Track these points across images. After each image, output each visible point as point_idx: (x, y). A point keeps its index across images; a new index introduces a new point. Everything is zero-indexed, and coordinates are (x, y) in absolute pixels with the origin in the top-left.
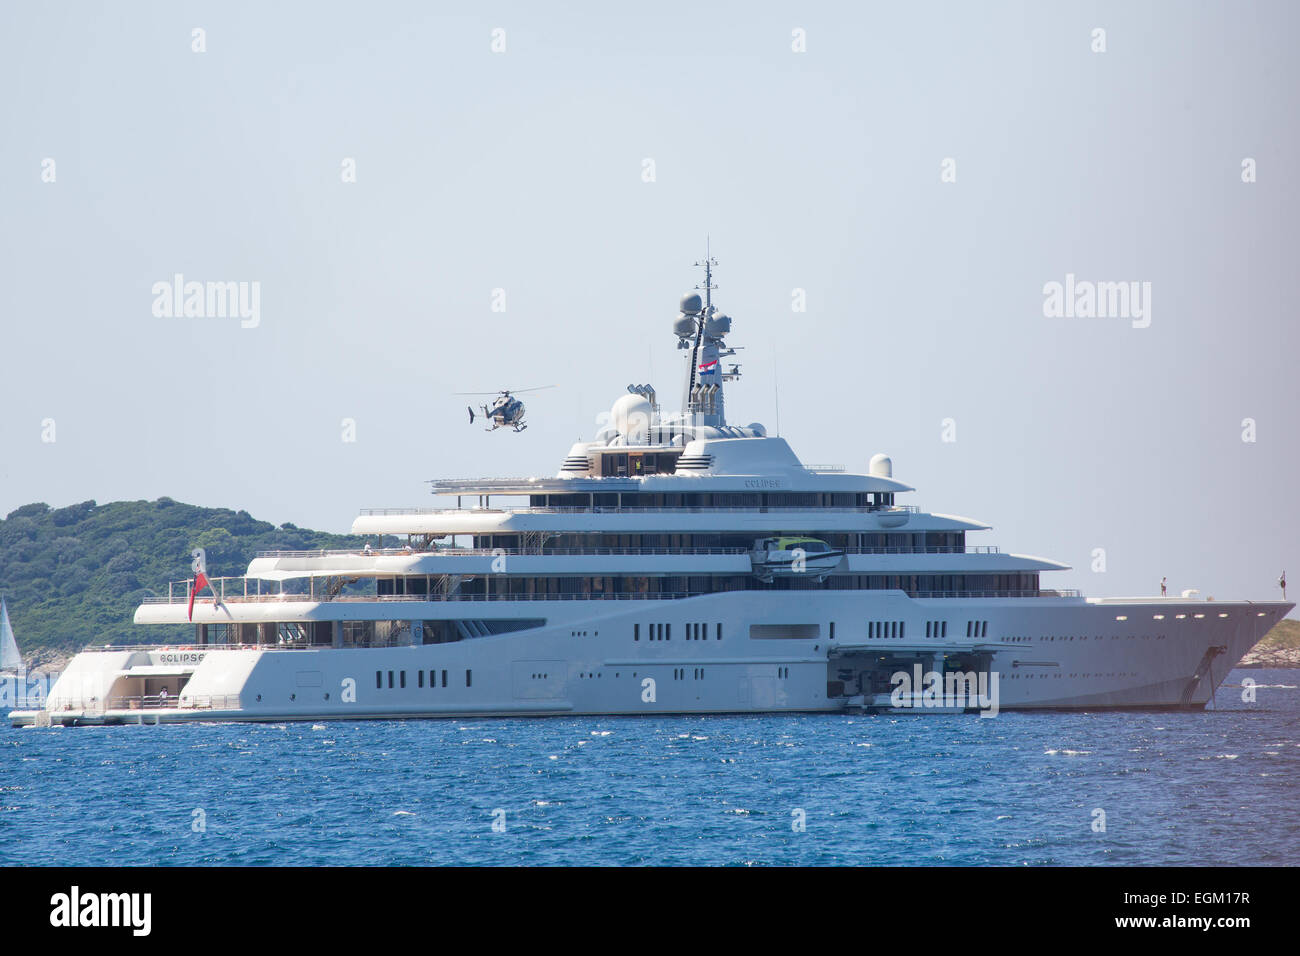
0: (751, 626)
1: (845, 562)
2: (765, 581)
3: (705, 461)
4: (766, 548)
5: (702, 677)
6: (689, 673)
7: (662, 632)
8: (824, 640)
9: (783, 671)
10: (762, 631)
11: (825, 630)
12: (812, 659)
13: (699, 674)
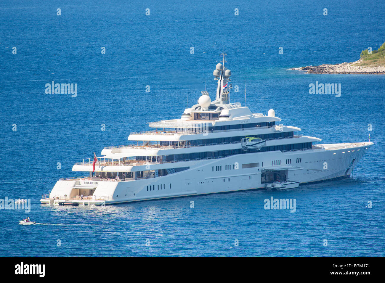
0: (242, 165)
1: (265, 144)
2: (245, 151)
3: (228, 116)
4: (245, 141)
5: (230, 181)
6: (226, 179)
7: (219, 168)
8: (260, 167)
9: (250, 177)
10: (245, 166)
11: (261, 164)
12: (257, 173)
13: (229, 180)
